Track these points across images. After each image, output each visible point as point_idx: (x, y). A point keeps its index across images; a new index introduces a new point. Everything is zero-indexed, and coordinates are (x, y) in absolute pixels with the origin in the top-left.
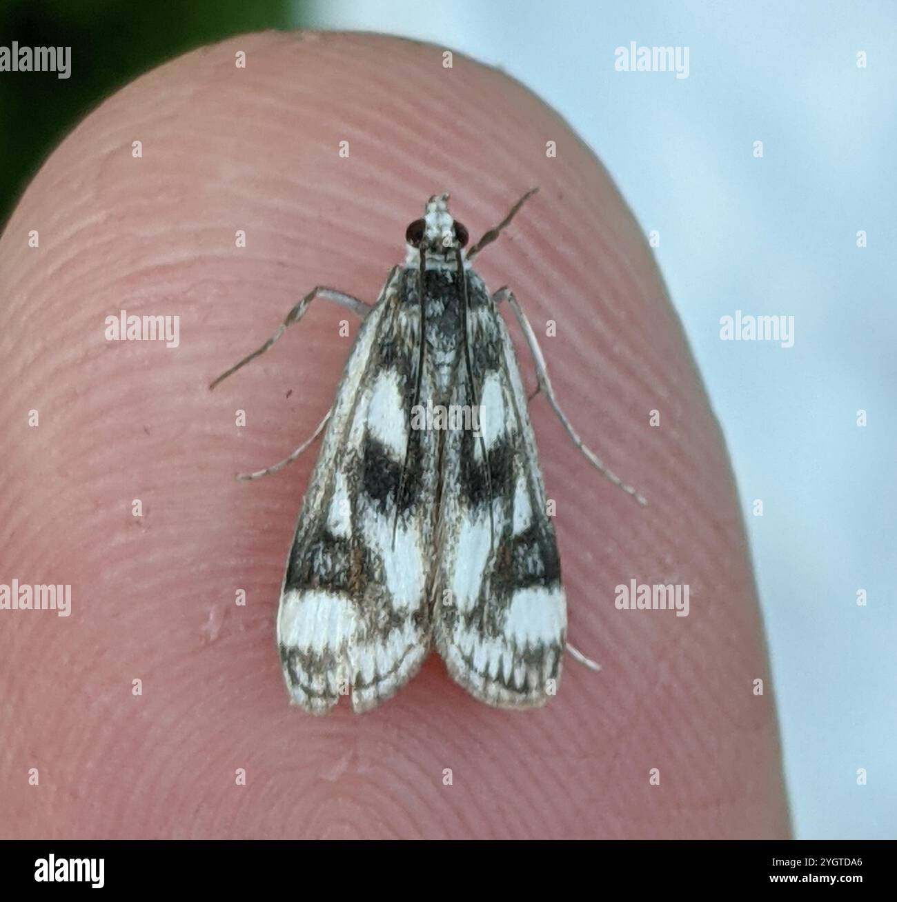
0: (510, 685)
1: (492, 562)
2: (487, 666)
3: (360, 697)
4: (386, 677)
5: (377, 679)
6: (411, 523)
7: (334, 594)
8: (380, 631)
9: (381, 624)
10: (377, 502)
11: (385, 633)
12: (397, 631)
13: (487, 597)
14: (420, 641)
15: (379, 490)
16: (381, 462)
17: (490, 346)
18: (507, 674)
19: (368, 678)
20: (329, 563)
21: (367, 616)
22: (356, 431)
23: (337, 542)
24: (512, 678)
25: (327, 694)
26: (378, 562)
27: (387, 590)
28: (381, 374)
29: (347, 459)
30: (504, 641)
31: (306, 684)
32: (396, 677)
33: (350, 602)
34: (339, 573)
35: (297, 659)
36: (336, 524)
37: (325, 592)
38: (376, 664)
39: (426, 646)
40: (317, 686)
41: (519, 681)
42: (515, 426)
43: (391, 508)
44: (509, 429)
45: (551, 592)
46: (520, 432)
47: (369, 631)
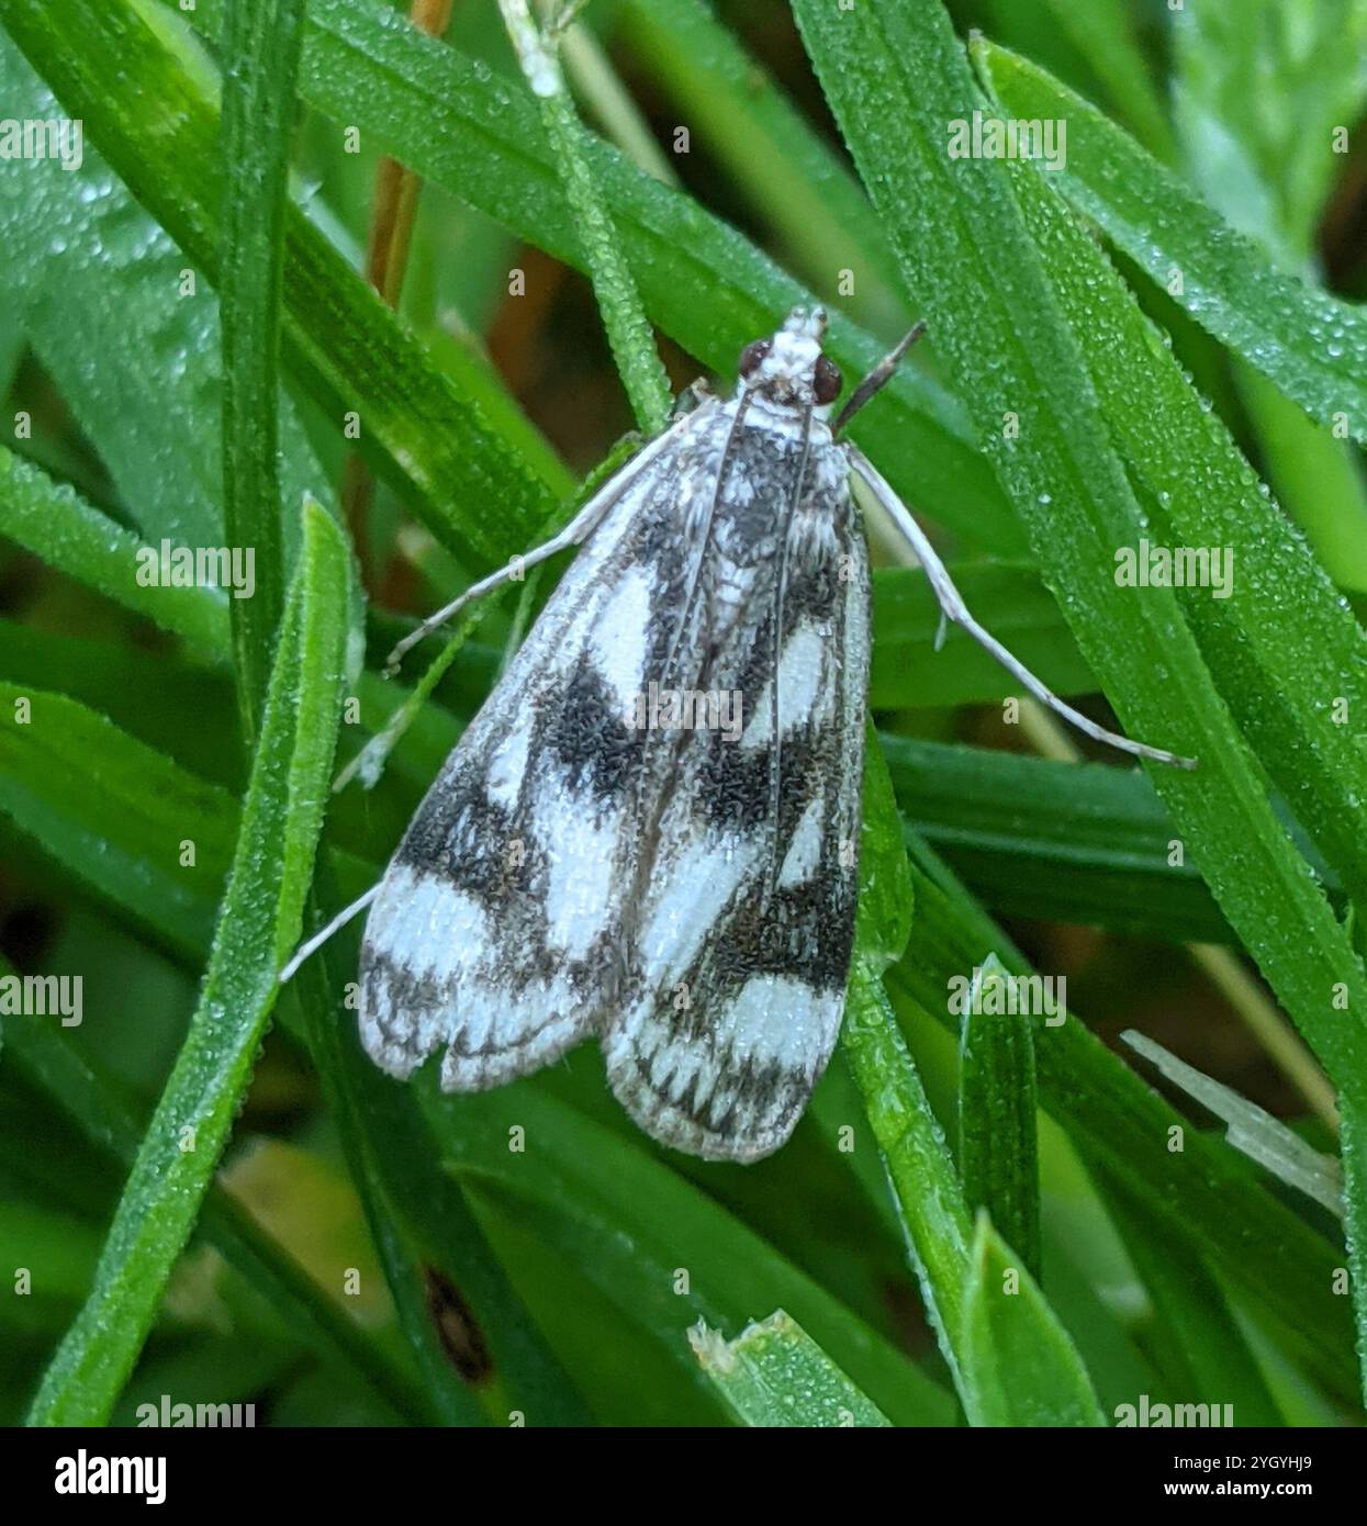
0: (702, 1118)
1: (728, 919)
2: (670, 1078)
3: (454, 1067)
4: (504, 1050)
5: (489, 1049)
6: (609, 819)
7: (465, 892)
8: (515, 975)
9: (520, 964)
10: (567, 770)
11: (522, 980)
12: (542, 985)
13: (702, 971)
14: (572, 1012)
15: (576, 751)
16: (592, 708)
17: (823, 577)
18: (700, 1097)
19: (476, 1043)
20: (471, 840)
21: (502, 943)
22: (569, 644)
23: (492, 811)
24: (708, 1106)
25: (410, 1045)
26: (541, 864)
27: (544, 914)
28: (632, 566)
29: (544, 685)
30: (711, 1047)
31: (386, 1019)
32: (521, 1055)
33: (483, 913)
34: (480, 861)
35: (385, 974)
36: (498, 784)
37: (451, 885)
38: (493, 1026)
39: (578, 1022)
40: (401, 1028)
41: (717, 1114)
42: (831, 716)
43: (585, 785)
44: (818, 717)
45: (818, 994)
46: (836, 727)
47: (498, 968)
